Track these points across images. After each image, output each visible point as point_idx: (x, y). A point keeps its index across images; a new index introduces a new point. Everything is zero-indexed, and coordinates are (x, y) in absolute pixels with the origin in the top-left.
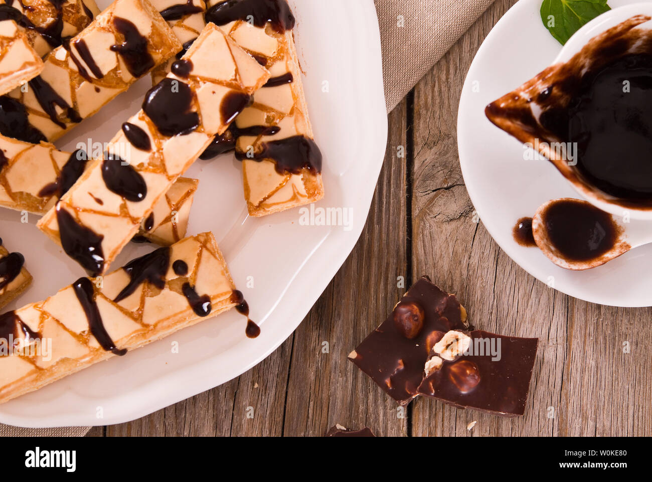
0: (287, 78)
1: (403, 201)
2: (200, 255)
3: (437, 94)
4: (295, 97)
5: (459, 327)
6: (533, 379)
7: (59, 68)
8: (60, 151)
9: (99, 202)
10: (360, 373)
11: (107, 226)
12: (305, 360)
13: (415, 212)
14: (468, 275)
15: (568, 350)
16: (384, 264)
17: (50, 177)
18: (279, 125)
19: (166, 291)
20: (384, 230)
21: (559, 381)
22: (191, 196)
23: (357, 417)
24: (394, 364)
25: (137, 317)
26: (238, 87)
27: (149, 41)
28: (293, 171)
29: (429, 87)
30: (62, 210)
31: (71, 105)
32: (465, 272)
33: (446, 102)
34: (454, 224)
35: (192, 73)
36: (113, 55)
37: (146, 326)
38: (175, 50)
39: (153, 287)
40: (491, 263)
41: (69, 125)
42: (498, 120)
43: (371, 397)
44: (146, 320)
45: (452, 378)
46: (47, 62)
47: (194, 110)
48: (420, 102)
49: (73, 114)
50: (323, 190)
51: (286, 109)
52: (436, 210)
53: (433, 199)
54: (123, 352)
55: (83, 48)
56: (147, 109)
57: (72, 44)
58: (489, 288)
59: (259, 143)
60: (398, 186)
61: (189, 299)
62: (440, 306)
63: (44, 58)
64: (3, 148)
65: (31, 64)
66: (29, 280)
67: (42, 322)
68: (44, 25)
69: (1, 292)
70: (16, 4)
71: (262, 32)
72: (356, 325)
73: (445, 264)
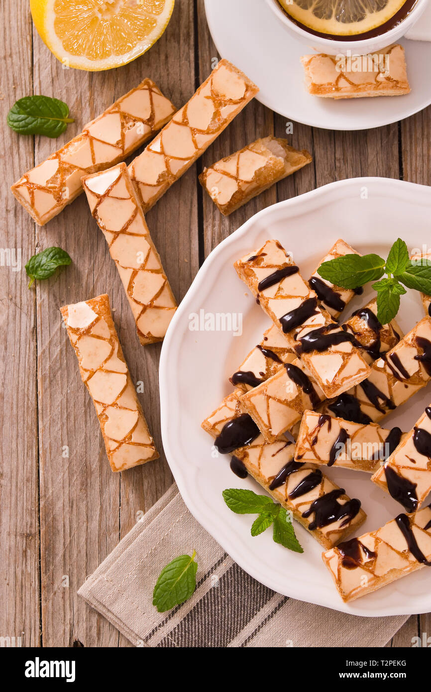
7: (379, 373)
8: (382, 428)
9: (413, 461)
11: (419, 478)
30: (388, 467)
31: (389, 397)
36: (416, 362)
41: (387, 411)
46: (372, 369)
49: (390, 404)
55: (396, 359)
57: (388, 356)
63: (370, 365)
64: (345, 428)
65: (363, 370)
66: (365, 517)
67: (376, 545)
68: (368, 345)
69: (347, 525)
70: (349, 331)
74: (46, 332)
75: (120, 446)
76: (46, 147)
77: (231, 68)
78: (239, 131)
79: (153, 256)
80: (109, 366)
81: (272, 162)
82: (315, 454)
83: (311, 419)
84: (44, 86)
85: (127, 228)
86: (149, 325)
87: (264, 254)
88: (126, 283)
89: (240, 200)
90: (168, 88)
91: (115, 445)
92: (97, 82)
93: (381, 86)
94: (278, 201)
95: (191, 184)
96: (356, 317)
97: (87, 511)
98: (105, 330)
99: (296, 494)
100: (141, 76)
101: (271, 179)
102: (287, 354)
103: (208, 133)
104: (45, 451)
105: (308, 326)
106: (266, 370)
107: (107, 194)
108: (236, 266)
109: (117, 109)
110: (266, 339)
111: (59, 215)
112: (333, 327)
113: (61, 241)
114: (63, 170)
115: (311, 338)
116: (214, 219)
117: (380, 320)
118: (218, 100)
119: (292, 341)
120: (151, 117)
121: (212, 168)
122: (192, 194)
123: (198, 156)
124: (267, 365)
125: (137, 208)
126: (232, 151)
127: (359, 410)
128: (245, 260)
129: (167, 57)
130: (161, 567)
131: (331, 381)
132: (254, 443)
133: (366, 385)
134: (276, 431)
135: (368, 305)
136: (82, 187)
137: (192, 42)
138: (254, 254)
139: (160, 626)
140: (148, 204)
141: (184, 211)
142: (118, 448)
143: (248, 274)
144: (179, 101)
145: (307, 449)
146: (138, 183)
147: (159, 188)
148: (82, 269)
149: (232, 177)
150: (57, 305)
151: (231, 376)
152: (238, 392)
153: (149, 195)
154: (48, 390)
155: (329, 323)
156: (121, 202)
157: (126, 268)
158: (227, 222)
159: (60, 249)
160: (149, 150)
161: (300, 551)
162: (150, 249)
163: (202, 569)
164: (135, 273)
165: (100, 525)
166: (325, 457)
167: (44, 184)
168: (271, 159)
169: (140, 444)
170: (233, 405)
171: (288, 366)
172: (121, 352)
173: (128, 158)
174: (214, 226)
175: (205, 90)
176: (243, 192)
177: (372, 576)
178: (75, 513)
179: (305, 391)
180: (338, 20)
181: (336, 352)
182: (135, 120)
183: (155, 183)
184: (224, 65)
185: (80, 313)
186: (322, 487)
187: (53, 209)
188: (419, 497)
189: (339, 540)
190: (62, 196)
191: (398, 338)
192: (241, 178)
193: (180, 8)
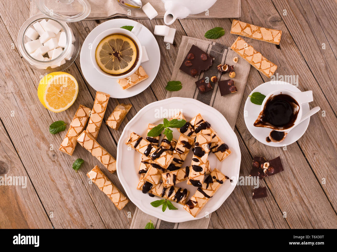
0: (215, 136)
1: (244, 144)
2: (216, 174)
3: (240, 123)
4: (218, 138)
5: (265, 162)
6: (282, 164)
7: (176, 155)
8: (183, 169)
9: (196, 175)
11: (199, 178)
13: (247, 145)
14: (262, 151)
15: (285, 155)
16: (246, 157)
17: (184, 174)
18: (218, 144)
19: (214, 183)
20: (243, 151)
21: (286, 161)
22: (209, 164)
24: (258, 173)
25: (212, 190)
26: (208, 142)
27: (188, 142)
28: (225, 151)
29: (238, 123)
30: (190, 179)
31: (181, 160)
33: (242, 124)
34: (255, 144)
35: (199, 144)
36: (184, 148)
37: (214, 190)
38: (194, 141)
39: (211, 183)
40: (264, 147)
42: (257, 126)
44: (213, 190)
45: (269, 171)
46: (173, 154)
47: (203, 150)
48: (238, 126)
49: (182, 161)
50: (231, 151)
51: (218, 141)
52: (250, 143)
53: (249, 142)
54: (212, 196)
55: (178, 149)
56: (195, 154)
57: (176, 149)
58: (266, 152)
59: (216, 149)
60: (242, 142)
61: (218, 182)
62: (260, 160)
63: (172, 154)
64: (174, 174)
65: (172, 158)
66: (189, 192)
67: (196, 199)
68: (169, 148)
69: (186, 197)
70: (163, 148)
71: (206, 130)
72: (247, 170)
73: (257, 152)
74: (86, 182)
75: (119, 204)
76: (63, 134)
77: (101, 93)
78: (110, 106)
79: (104, 151)
80: (106, 184)
81: (122, 112)
82: (169, 184)
83: (164, 176)
84: (55, 119)
85: (93, 147)
86: (111, 169)
87: (132, 138)
88: (100, 161)
89: (119, 125)
90: (87, 104)
91: (117, 204)
92: (68, 111)
93: (141, 79)
94: (129, 121)
95: (104, 126)
96: (163, 142)
97: (118, 222)
98: (100, 175)
99: (169, 196)
100: (78, 104)
101: (124, 116)
102: (150, 161)
103: (102, 112)
104: (100, 212)
105: (152, 152)
106: (147, 167)
107: (84, 141)
108: (126, 144)
109: (76, 117)
110: (143, 159)
111: (75, 150)
112: (158, 149)
113: (78, 157)
114: (70, 139)
115: (154, 155)
116: (114, 132)
117: (169, 141)
118: (101, 103)
119: (150, 158)
120: (86, 114)
121: (108, 120)
122: (106, 128)
123: (103, 119)
125: (94, 141)
126: (111, 113)
127: (175, 166)
128: (127, 142)
129: (82, 96)
131: (165, 165)
132: (152, 188)
133: (175, 160)
134: (157, 183)
135: (164, 137)
136: (77, 141)
137: (87, 89)
138: (129, 139)
140: (96, 137)
141: (106, 134)
142: (118, 204)
143: (130, 145)
144: (91, 107)
145: (167, 184)
146: (91, 133)
147: (97, 132)
148: (87, 161)
149: (114, 120)
150: (85, 174)
151: (138, 172)
152: (142, 176)
153: (95, 135)
154: (94, 196)
155: (157, 149)
158: (118, 132)
159: (79, 159)
160: (89, 123)
161: (178, 209)
162: (102, 150)
163: (154, 224)
164: (101, 157)
165: (123, 225)
166: (172, 184)
167: (67, 145)
169: (123, 201)
170: (142, 180)
171: (151, 164)
172: (108, 178)
173: (85, 128)
174: (115, 134)
175: (96, 102)
176: (119, 123)
177: (199, 208)
178: (115, 224)
179: (159, 169)
180: (121, 69)
181: (163, 156)
182: (82, 118)
183: (95, 131)
184: (98, 93)
185: (92, 174)
186: (175, 190)
187: (72, 150)
188: (201, 183)
189: (186, 202)
190: (73, 146)
191: (176, 143)
192: (116, 120)
193: (80, 82)
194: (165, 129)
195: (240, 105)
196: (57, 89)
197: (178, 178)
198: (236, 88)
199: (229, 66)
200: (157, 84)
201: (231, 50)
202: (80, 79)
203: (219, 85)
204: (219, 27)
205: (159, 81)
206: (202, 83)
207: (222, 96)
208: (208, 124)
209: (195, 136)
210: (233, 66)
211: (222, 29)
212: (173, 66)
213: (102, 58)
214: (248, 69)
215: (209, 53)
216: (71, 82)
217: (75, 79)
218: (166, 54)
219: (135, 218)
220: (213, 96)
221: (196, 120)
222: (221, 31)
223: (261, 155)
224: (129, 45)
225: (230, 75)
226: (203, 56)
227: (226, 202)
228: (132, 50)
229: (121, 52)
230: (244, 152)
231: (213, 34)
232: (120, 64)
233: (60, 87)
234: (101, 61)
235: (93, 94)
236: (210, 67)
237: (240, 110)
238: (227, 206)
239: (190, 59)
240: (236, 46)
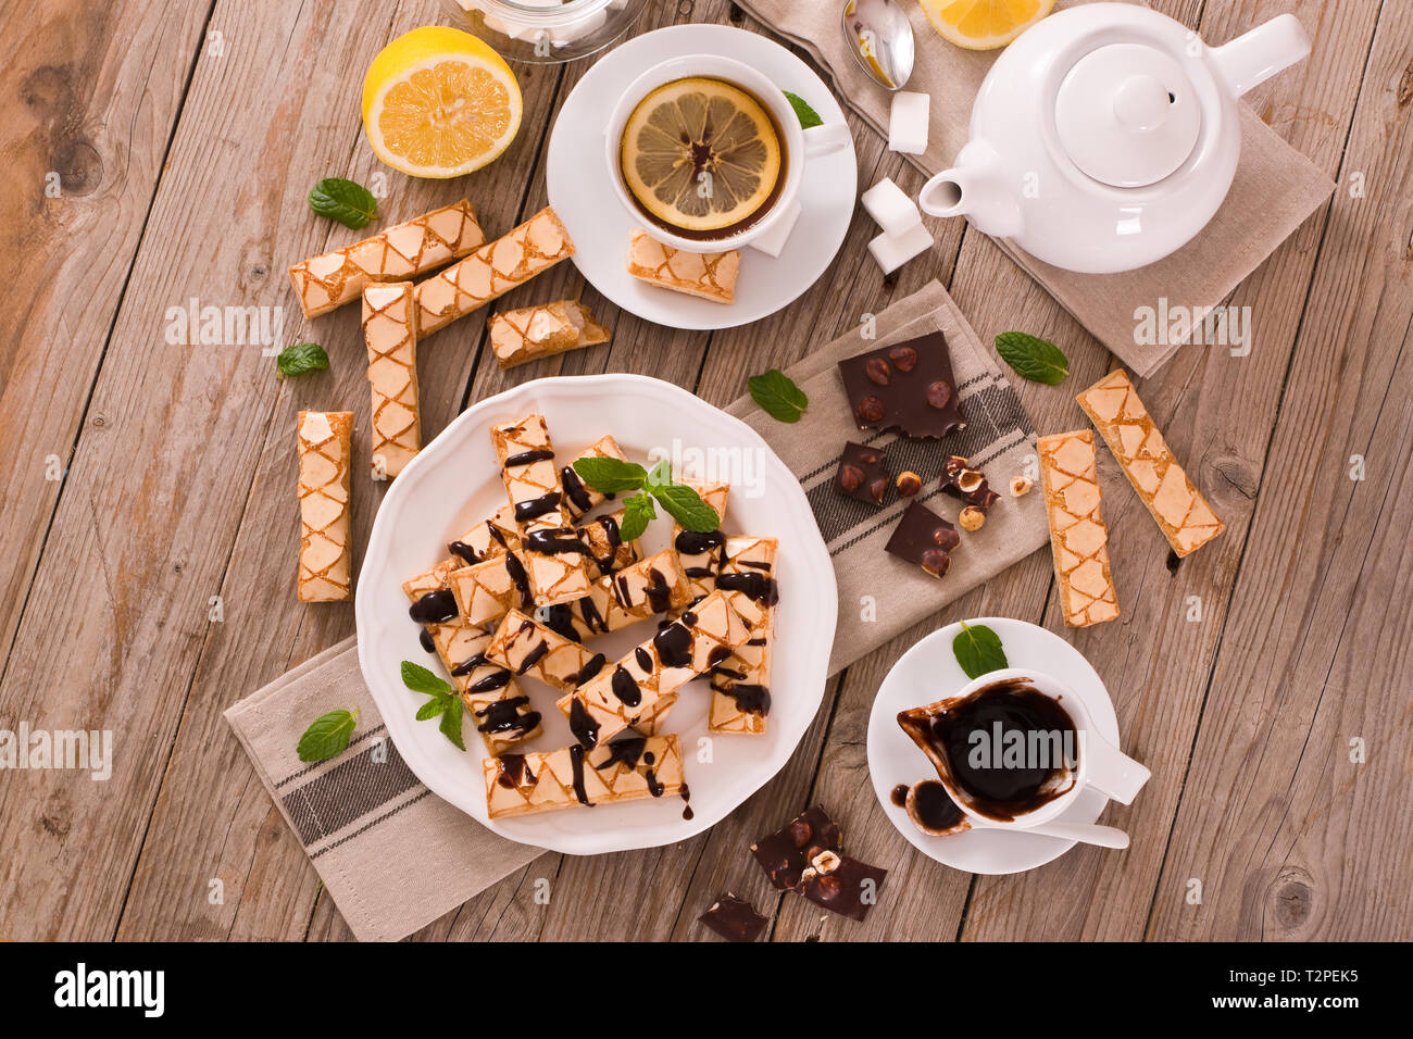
0: (762, 642)
1: (819, 745)
3: (864, 674)
4: (764, 656)
5: (833, 848)
7: (602, 592)
8: (587, 651)
9: (605, 700)
10: (755, 860)
11: (604, 719)
12: (719, 839)
13: (826, 755)
14: (851, 811)
15: (907, 882)
16: (794, 786)
17: (575, 669)
18: (747, 674)
19: (634, 773)
21: (893, 904)
22: (671, 706)
23: (744, 890)
24: (782, 863)
25: (609, 786)
26: (725, 642)
27: (670, 591)
28: (749, 710)
29: (860, 668)
30: (577, 698)
31: (604, 620)
32: (849, 807)
33: (869, 681)
34: (850, 771)
35: (696, 625)
36: (644, 594)
37: (614, 793)
38: (688, 602)
39: (627, 767)
40: (869, 805)
42: (905, 726)
43: (758, 878)
44: (614, 790)
45: (820, 886)
46: (596, 586)
47: (690, 652)
48: (850, 677)
49: (604, 627)
50: (765, 729)
51: (756, 665)
52: (841, 757)
53: (839, 750)
54: (593, 805)
55: (623, 582)
56: (658, 642)
57: (617, 577)
58: (863, 823)
59: (730, 682)
60: (819, 733)
61: (649, 782)
62: (825, 830)
63: (593, 581)
64: (547, 641)
65: (583, 589)
66: (541, 733)
67: (541, 770)
68: (601, 558)
69: (519, 738)
70: (585, 540)
71: (753, 604)
72: (762, 824)
73: (836, 798)
74: (279, 431)
75: (313, 578)
76: (341, 236)
77: (555, 220)
78: (546, 284)
79: (411, 390)
80: (329, 490)
81: (567, 330)
82: (507, 658)
83: (514, 621)
84: (359, 171)
85: (392, 353)
86: (384, 461)
87: (523, 429)
88: (375, 409)
89: (522, 359)
90: (488, 215)
91: (309, 575)
92: (415, 186)
93: (704, 288)
94: (560, 375)
95: (478, 321)
96: (598, 523)
97: (261, 631)
98: (337, 451)
99: (475, 690)
100: (463, 193)
101: (560, 347)
102: (514, 540)
104: (238, 554)
105: (541, 522)
106: (488, 550)
107: (382, 311)
108: (492, 429)
109: (424, 223)
110: (498, 517)
111: (332, 312)
112: (568, 531)
113: (324, 340)
114: (347, 269)
115: (542, 536)
116: (490, 368)
117: (621, 536)
118: (529, 249)
119: (522, 531)
120: (457, 242)
121: (503, 316)
122: (476, 334)
123: (491, 299)
124: (490, 545)
125: (410, 335)
126: (532, 304)
127: (570, 623)
128: (501, 429)
129: (496, 182)
130: (318, 714)
131: (545, 591)
132: (449, 623)
133: (587, 605)
134: (474, 621)
135: (615, 513)
136: (361, 293)
137: (527, 174)
138: (513, 425)
139: (297, 775)
140: (426, 332)
141: (462, 349)
142: (310, 579)
143: (501, 445)
144: (492, 234)
145: (500, 651)
146: (421, 307)
148: (336, 376)
149: (520, 332)
150: (299, 406)
151: (451, 543)
152: (451, 562)
153: (428, 323)
154: (261, 493)
155: (565, 525)
156: (395, 324)
157: (379, 394)
158: (502, 376)
159: (321, 348)
160: (443, 276)
161: (464, 750)
162: (410, 383)
163: (360, 729)
164: (386, 402)
165: (270, 650)
166: (516, 664)
167: (322, 278)
168: (566, 326)
169: (333, 583)
170: (441, 576)
171: (510, 554)
172: (349, 477)
173: (418, 278)
174: (487, 375)
175: (519, 234)
176: (526, 352)
177: (526, 801)
178: (248, 628)
179: (518, 587)
180: (678, 208)
181: (561, 561)
182: (438, 241)
183: (438, 314)
184: (548, 214)
185: (317, 425)
186: (506, 690)
187: (324, 306)
188: (600, 738)
189: (505, 751)
190: (338, 296)
191: (635, 559)
192: (529, 336)
193: (526, 135)
194: (641, 491)
195: (913, 624)
196: (443, 96)
197: (548, 662)
198: (946, 565)
199: (985, 484)
200: (737, 347)
201: (1035, 446)
202: (534, 128)
203: (907, 512)
204: (1059, 352)
205: (750, 341)
206: (865, 461)
207: (887, 548)
208: (772, 592)
209: (705, 589)
210: (997, 496)
211: (1065, 364)
212: (828, 338)
213: (652, 127)
214: (1031, 543)
215: (964, 395)
216: (502, 111)
217: (521, 112)
218: (839, 286)
219: (321, 662)
220: (861, 528)
221: (750, 548)
222: (1057, 367)
223: (839, 817)
224: (760, 163)
225: (962, 514)
226: (940, 389)
227: (618, 858)
228: (757, 186)
229: (721, 161)
230: (802, 766)
231: (1025, 355)
232: (685, 193)
233: (461, 96)
234: (641, 135)
235: (532, 204)
236: (930, 439)
237: (899, 636)
238: (609, 874)
239: (893, 363)
240: (1057, 449)
